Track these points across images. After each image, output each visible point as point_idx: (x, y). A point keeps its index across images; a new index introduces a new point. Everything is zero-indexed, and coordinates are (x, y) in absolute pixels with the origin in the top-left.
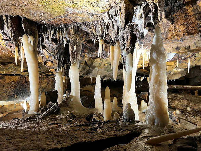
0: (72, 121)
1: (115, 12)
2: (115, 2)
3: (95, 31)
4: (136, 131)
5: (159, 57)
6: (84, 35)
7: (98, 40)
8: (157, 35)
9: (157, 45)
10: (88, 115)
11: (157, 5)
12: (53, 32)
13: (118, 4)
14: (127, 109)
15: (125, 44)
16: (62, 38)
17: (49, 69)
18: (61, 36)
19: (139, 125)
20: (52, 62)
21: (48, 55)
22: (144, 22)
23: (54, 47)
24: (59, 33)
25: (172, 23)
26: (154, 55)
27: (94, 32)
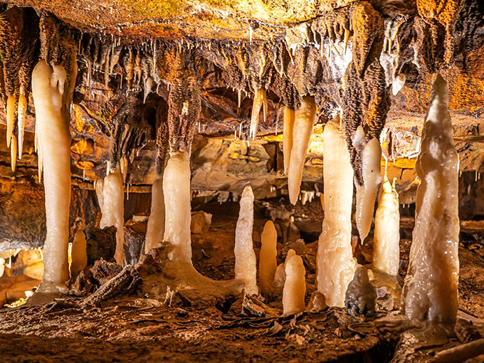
0: (186, 314)
1: (332, 28)
2: (332, 4)
3: (247, 67)
4: (385, 337)
5: (446, 154)
6: (208, 74)
7: (248, 91)
8: (441, 100)
9: (441, 123)
10: (222, 299)
11: (446, 29)
12: (115, 59)
13: (342, 10)
14: (359, 282)
15: (360, 113)
16: (139, 77)
17: (79, 161)
18: (137, 69)
19: (389, 322)
20: (90, 141)
21: (84, 122)
22: (397, 60)
23: (107, 99)
24: (133, 62)
25: (462, 73)
26: (434, 149)
27: (243, 69)
